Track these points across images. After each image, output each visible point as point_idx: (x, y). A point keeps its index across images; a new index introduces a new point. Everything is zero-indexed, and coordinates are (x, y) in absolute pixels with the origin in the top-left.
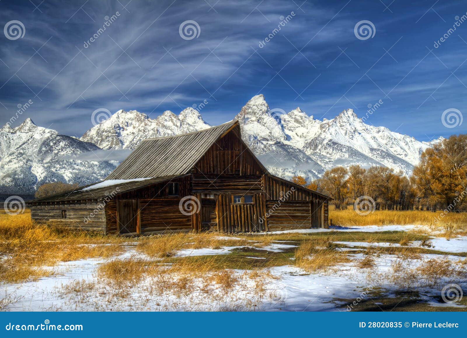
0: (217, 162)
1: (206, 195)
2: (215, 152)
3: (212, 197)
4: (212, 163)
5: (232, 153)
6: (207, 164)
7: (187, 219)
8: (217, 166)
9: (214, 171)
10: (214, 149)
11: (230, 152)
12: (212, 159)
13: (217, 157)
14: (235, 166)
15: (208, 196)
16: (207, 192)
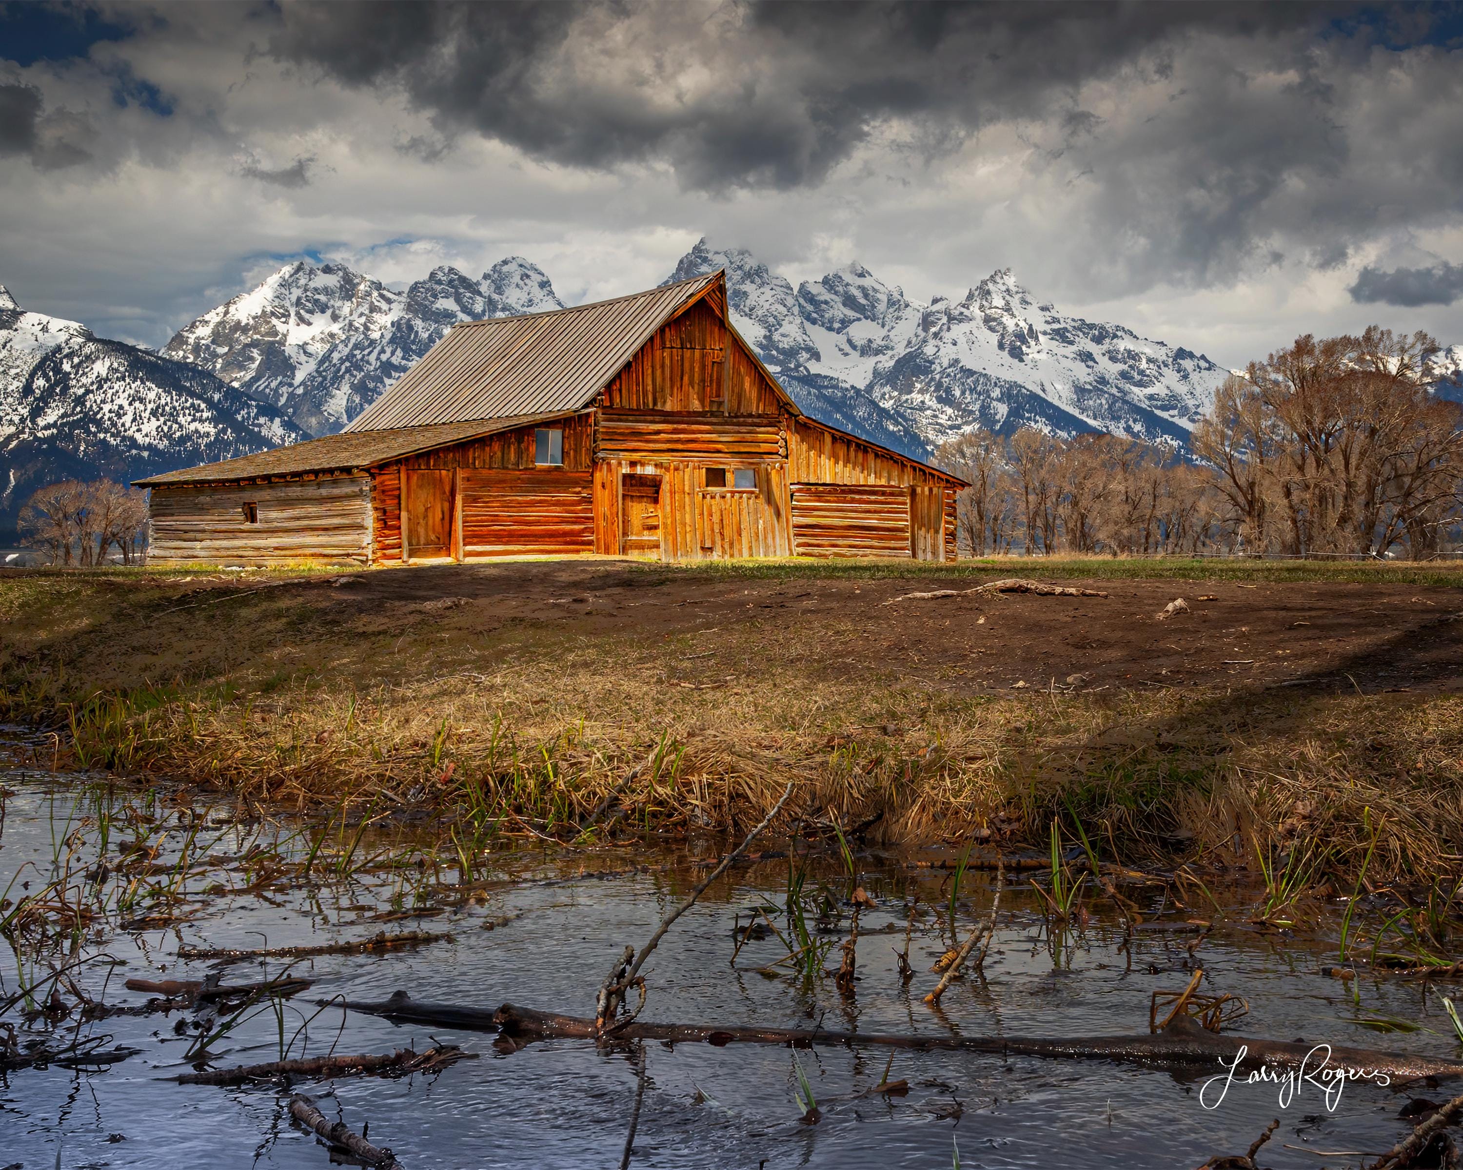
0: (664, 379)
1: (633, 464)
2: (658, 353)
3: (650, 470)
4: (650, 382)
5: (703, 356)
6: (638, 384)
7: (583, 527)
8: (663, 390)
9: (655, 404)
10: (657, 341)
11: (697, 353)
12: (650, 371)
13: (663, 366)
14: (711, 389)
15: (639, 467)
16: (636, 456)
